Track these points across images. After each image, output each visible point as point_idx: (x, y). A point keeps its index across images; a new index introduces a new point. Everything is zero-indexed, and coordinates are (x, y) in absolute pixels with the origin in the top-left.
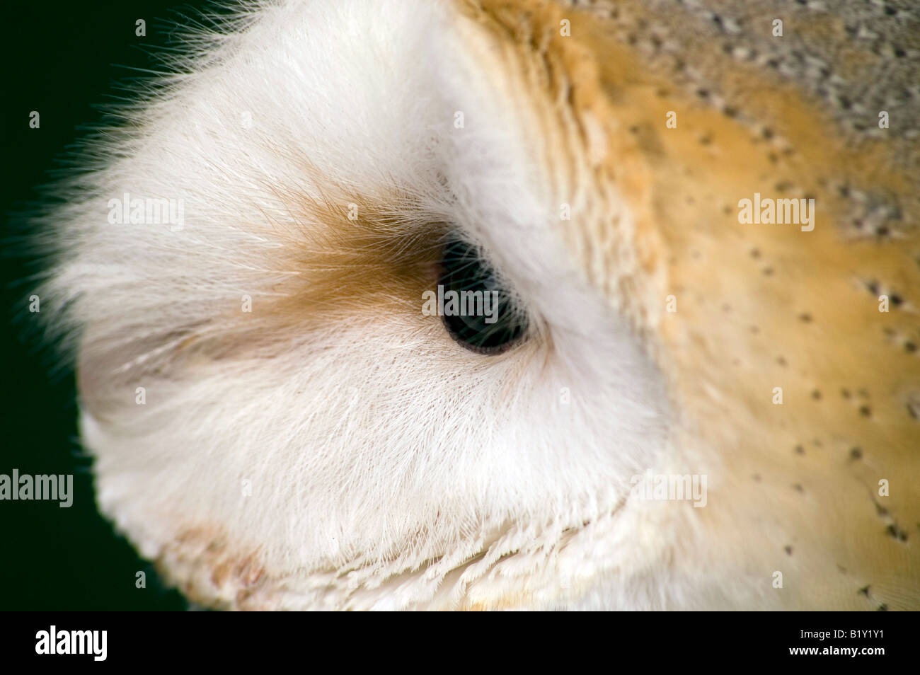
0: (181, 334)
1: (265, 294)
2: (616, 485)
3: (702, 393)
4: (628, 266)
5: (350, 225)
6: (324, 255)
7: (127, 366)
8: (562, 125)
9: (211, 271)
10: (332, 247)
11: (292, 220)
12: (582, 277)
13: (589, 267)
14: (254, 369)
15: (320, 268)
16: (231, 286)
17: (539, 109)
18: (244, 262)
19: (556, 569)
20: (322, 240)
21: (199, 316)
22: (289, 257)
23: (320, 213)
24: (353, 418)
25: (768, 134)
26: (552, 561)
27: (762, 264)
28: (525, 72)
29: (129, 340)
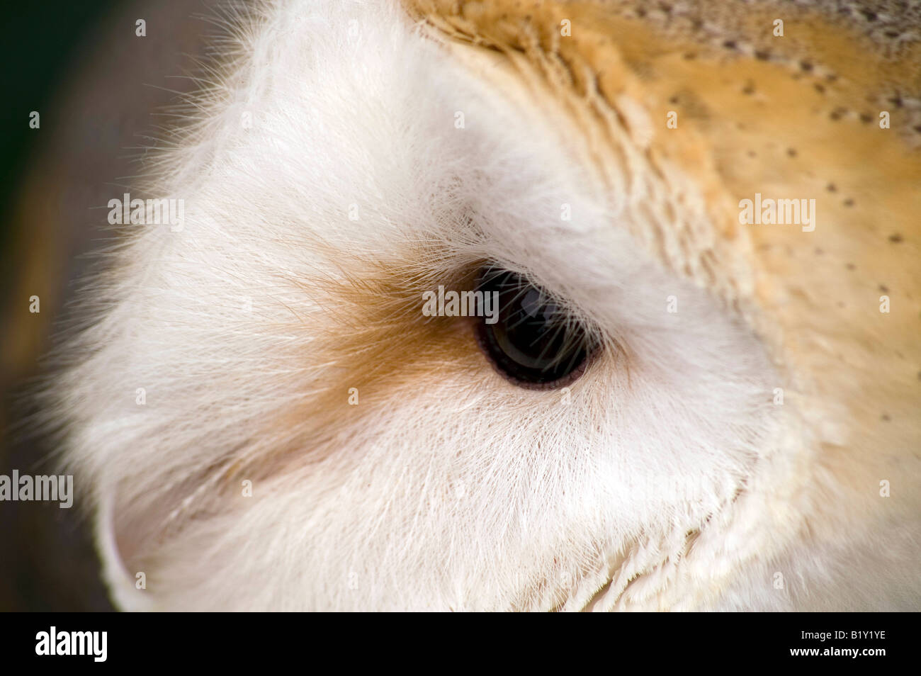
0: (221, 464)
1: (304, 395)
2: (734, 473)
3: (813, 347)
4: (706, 241)
5: (376, 297)
6: (358, 335)
7: (174, 514)
8: (598, 116)
9: (245, 386)
10: (364, 325)
11: (318, 308)
12: (659, 266)
13: (663, 254)
14: (306, 477)
15: (355, 351)
16: (268, 396)
17: (570, 108)
18: (277, 367)
19: (689, 578)
20: (353, 321)
21: (238, 440)
22: (323, 348)
23: (345, 292)
24: (433, 495)
25: (807, 67)
26: (683, 570)
27: (841, 197)
28: (543, 74)
29: (168, 487)
